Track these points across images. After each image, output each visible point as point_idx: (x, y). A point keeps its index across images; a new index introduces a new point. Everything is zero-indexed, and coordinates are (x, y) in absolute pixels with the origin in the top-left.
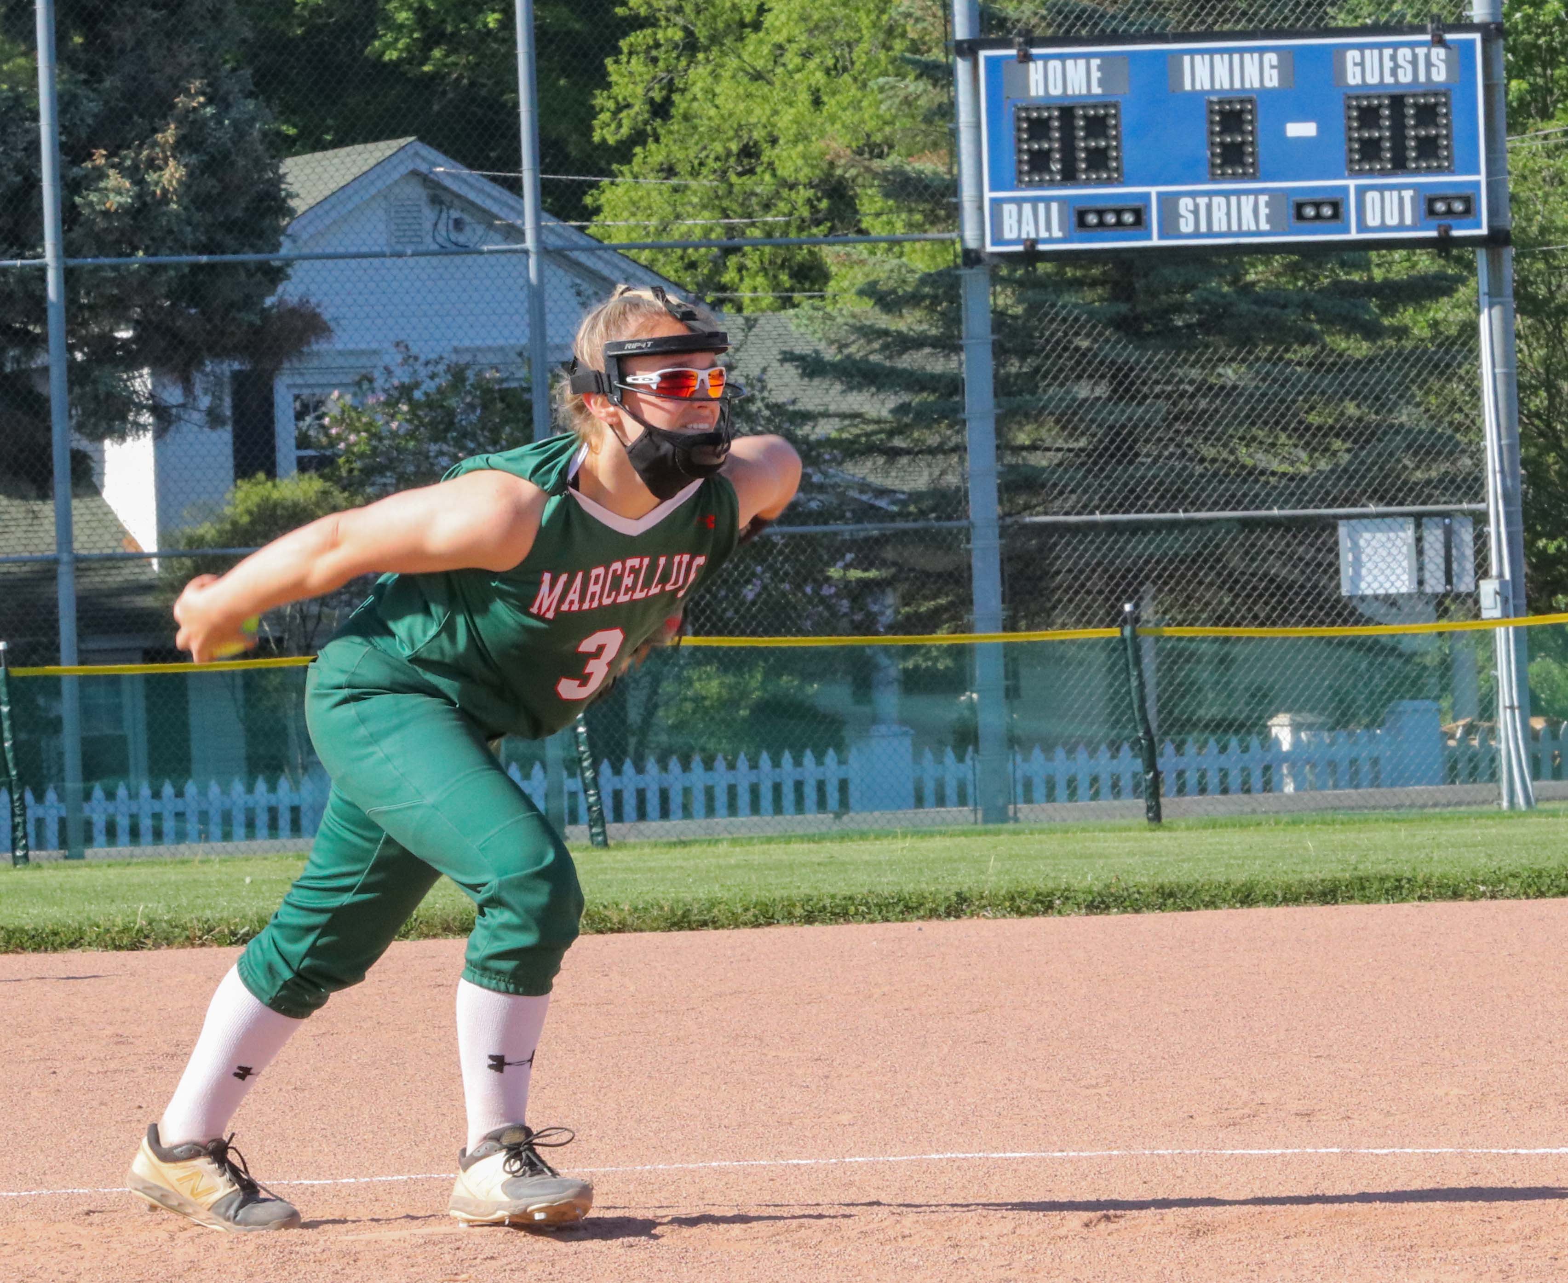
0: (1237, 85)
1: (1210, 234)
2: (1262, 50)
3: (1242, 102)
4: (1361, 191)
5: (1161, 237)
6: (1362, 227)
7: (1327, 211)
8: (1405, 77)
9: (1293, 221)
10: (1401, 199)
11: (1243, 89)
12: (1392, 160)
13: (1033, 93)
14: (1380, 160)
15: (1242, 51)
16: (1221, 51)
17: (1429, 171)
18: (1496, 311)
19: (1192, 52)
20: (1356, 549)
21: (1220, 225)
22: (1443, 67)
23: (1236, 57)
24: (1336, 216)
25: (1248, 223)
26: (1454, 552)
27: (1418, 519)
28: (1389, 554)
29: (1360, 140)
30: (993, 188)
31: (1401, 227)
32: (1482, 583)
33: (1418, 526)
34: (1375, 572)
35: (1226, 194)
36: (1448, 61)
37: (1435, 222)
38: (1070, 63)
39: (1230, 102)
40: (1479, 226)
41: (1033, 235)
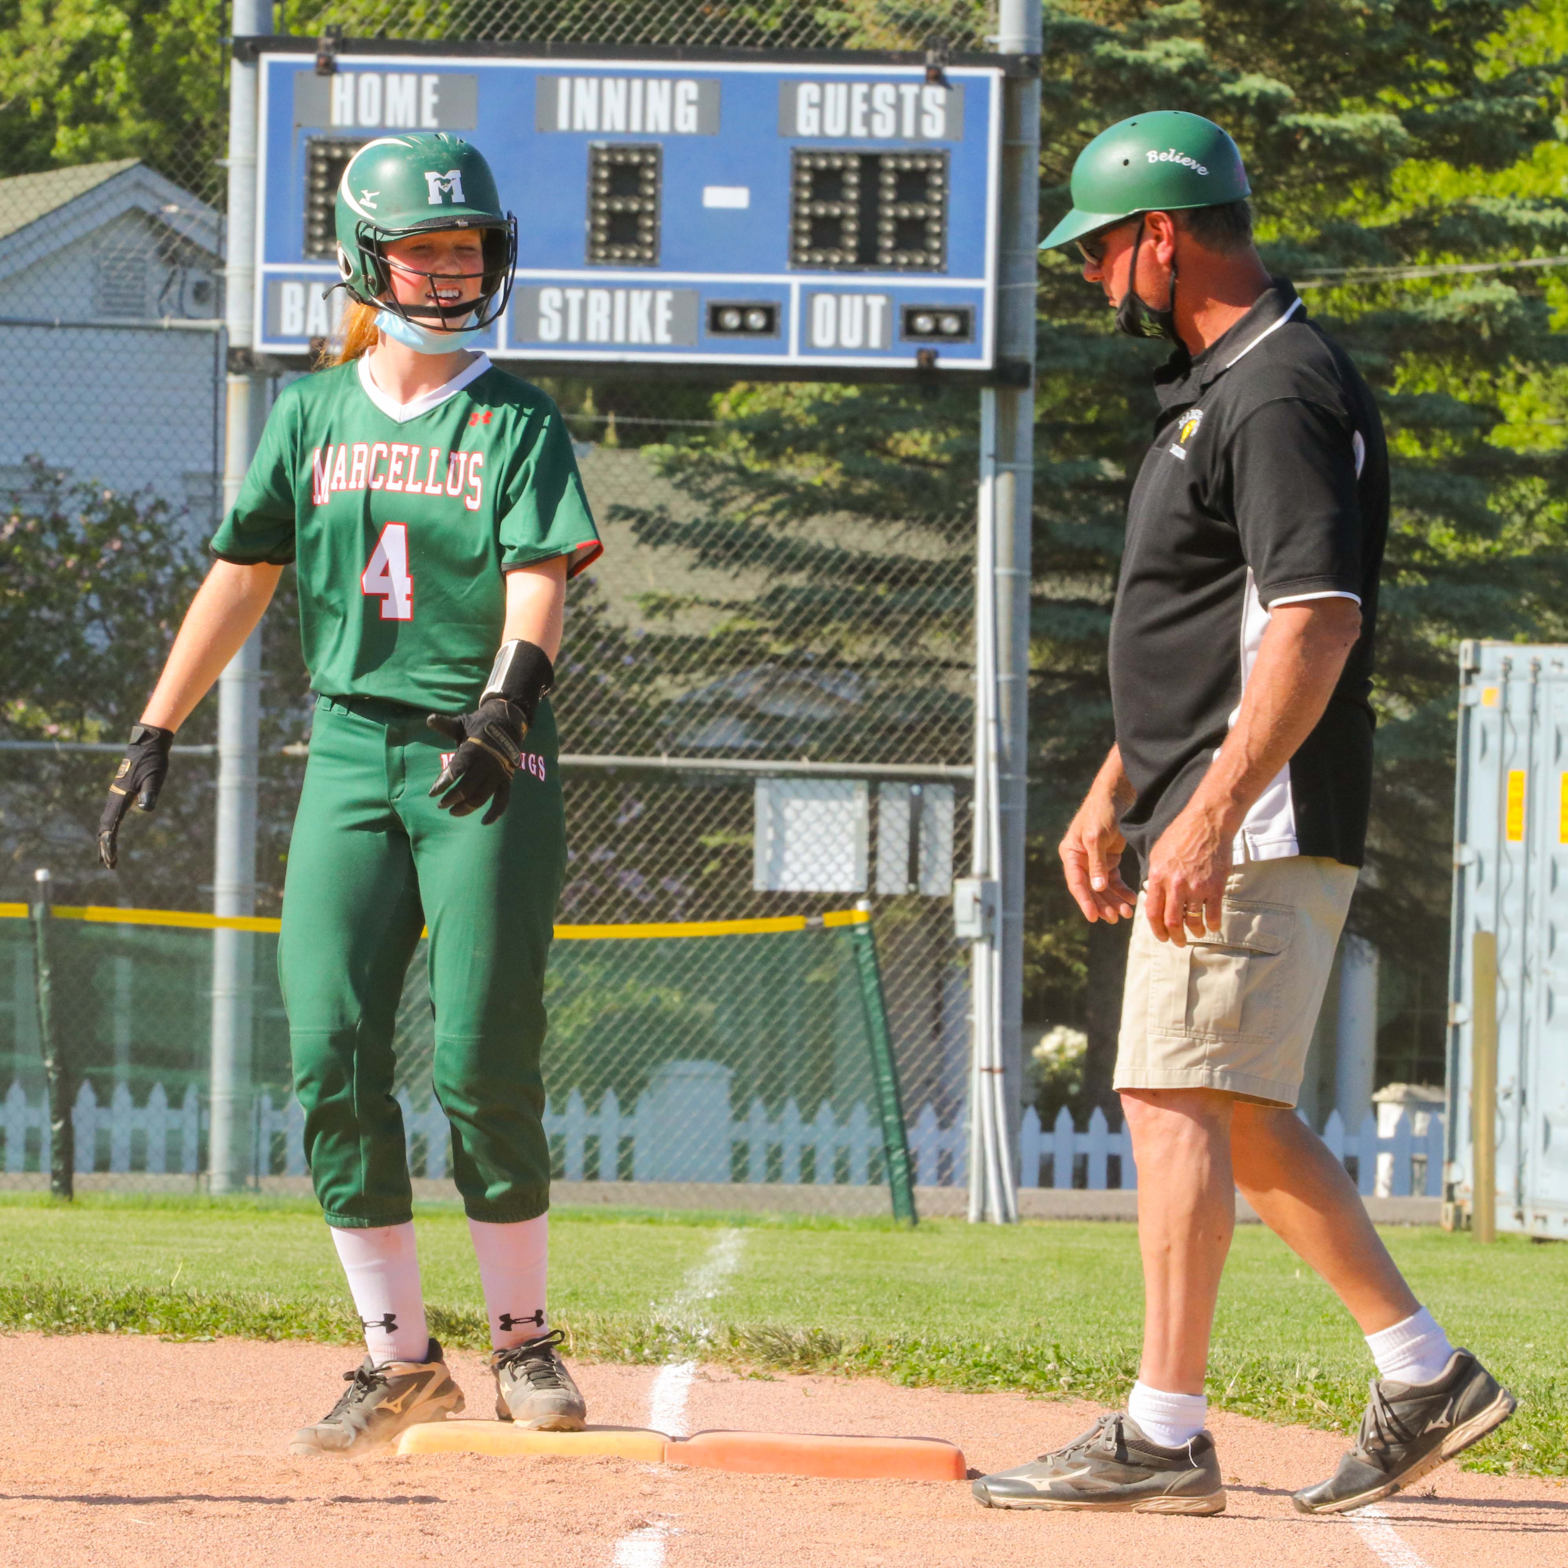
0: (636, 127)
1: (583, 345)
2: (675, 77)
3: (643, 151)
4: (809, 294)
5: (512, 343)
6: (807, 347)
7: (756, 320)
8: (883, 128)
9: (705, 331)
10: (866, 309)
11: (644, 134)
12: (858, 249)
13: (336, 120)
14: (843, 248)
15: (646, 76)
16: (615, 74)
17: (911, 268)
18: (1005, 481)
19: (573, 74)
20: (779, 822)
21: (597, 331)
22: (940, 116)
23: (637, 84)
24: (769, 328)
25: (640, 332)
26: (923, 836)
27: (875, 782)
28: (827, 831)
29: (813, 218)
30: (271, 257)
31: (864, 350)
32: (959, 883)
33: (873, 793)
34: (806, 858)
35: (611, 287)
36: (947, 108)
37: (914, 345)
38: (393, 79)
39: (624, 150)
40: (978, 355)
41: (323, 331)
